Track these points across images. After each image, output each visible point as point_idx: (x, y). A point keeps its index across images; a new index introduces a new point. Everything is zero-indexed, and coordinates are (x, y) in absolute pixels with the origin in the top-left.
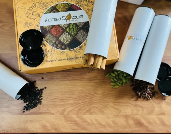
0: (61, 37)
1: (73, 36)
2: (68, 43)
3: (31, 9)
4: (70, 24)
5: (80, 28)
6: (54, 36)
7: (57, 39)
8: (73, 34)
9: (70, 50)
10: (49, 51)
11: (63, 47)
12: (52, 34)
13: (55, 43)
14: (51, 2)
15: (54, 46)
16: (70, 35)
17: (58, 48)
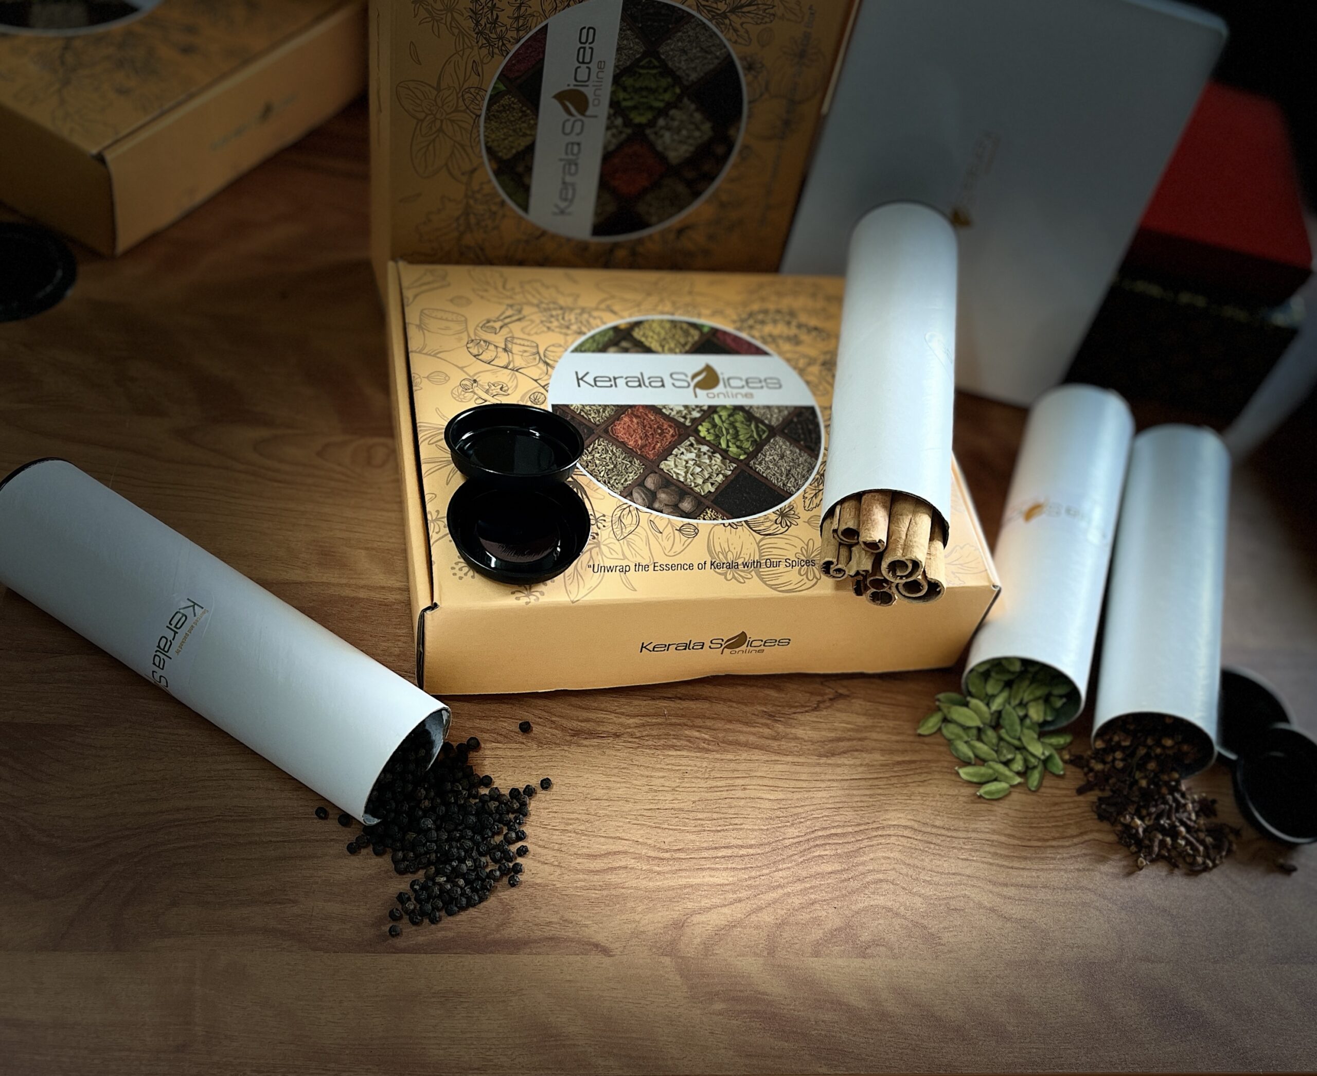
0: (671, 458)
1: (734, 460)
2: (713, 490)
3: (497, 325)
4: (713, 409)
5: (773, 431)
6: (630, 453)
7: (652, 467)
8: (733, 449)
9: (727, 522)
10: (608, 519)
11: (686, 505)
12: (623, 445)
13: (640, 483)
14: (603, 310)
15: (635, 495)
16: (718, 455)
17: (656, 505)
